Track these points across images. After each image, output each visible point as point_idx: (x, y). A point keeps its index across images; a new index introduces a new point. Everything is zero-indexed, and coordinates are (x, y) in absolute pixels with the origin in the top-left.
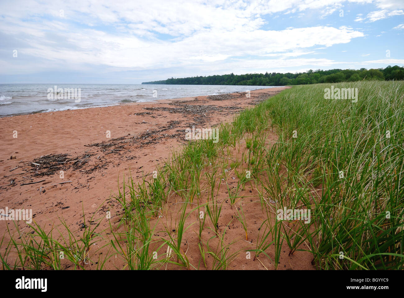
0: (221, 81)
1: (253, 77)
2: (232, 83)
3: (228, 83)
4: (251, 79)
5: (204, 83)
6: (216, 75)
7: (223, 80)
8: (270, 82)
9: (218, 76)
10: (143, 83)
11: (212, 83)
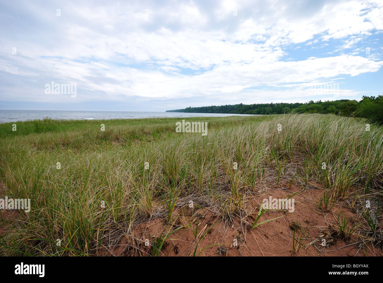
0: (232, 110)
1: (259, 107)
2: (239, 112)
3: (237, 112)
4: (256, 109)
5: (216, 112)
6: (228, 105)
7: (234, 109)
8: (273, 111)
9: (230, 106)
10: (167, 111)
11: (223, 112)
